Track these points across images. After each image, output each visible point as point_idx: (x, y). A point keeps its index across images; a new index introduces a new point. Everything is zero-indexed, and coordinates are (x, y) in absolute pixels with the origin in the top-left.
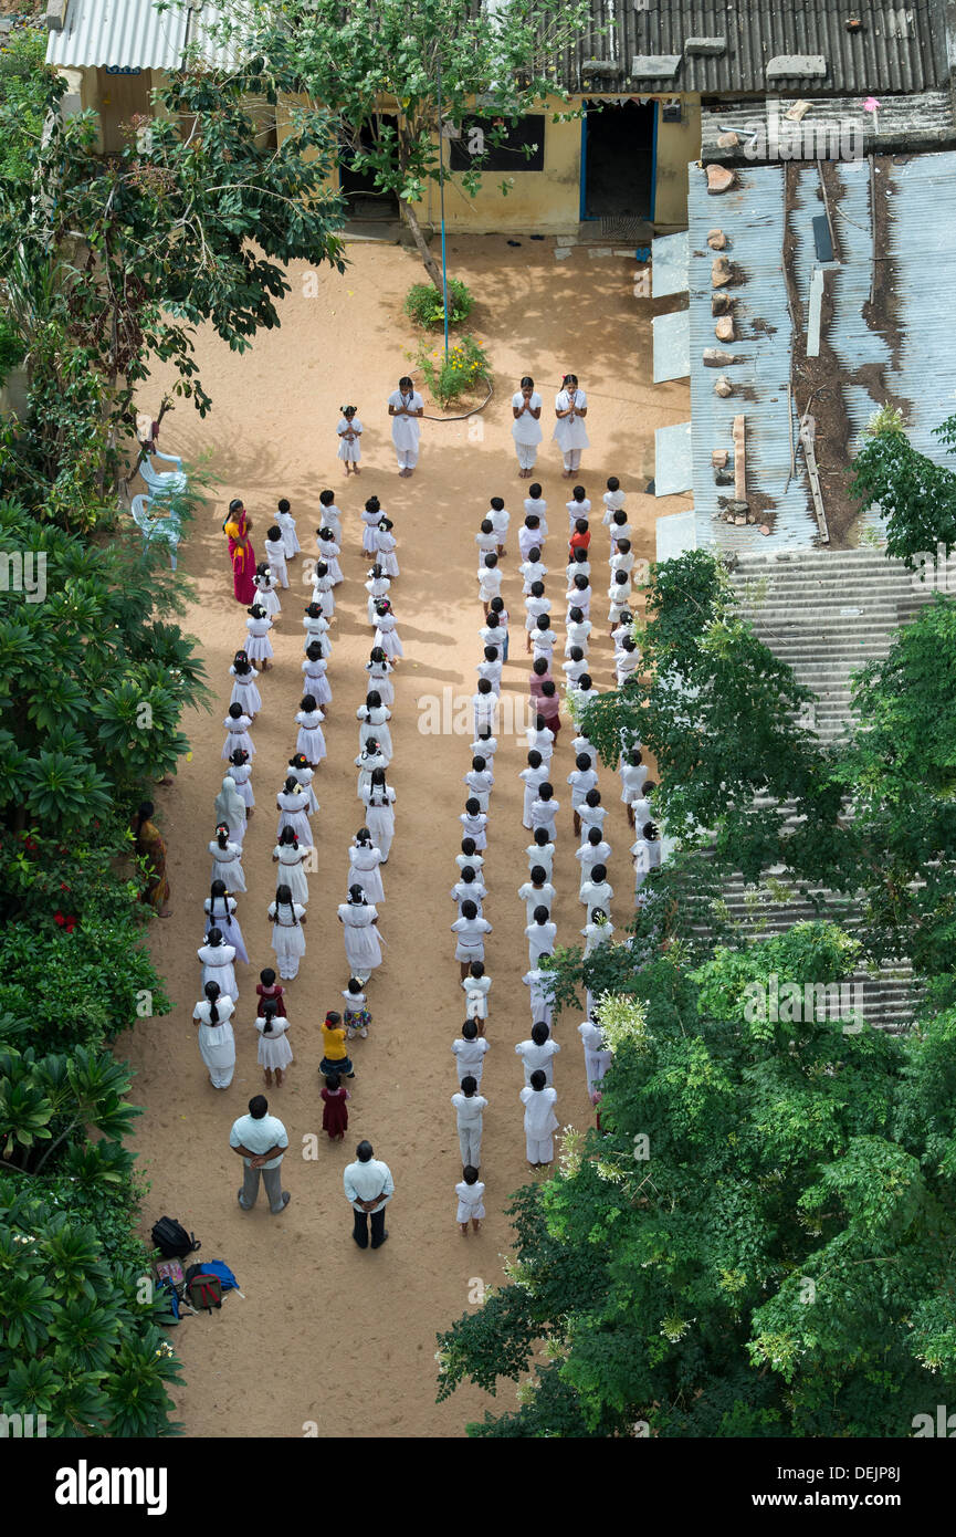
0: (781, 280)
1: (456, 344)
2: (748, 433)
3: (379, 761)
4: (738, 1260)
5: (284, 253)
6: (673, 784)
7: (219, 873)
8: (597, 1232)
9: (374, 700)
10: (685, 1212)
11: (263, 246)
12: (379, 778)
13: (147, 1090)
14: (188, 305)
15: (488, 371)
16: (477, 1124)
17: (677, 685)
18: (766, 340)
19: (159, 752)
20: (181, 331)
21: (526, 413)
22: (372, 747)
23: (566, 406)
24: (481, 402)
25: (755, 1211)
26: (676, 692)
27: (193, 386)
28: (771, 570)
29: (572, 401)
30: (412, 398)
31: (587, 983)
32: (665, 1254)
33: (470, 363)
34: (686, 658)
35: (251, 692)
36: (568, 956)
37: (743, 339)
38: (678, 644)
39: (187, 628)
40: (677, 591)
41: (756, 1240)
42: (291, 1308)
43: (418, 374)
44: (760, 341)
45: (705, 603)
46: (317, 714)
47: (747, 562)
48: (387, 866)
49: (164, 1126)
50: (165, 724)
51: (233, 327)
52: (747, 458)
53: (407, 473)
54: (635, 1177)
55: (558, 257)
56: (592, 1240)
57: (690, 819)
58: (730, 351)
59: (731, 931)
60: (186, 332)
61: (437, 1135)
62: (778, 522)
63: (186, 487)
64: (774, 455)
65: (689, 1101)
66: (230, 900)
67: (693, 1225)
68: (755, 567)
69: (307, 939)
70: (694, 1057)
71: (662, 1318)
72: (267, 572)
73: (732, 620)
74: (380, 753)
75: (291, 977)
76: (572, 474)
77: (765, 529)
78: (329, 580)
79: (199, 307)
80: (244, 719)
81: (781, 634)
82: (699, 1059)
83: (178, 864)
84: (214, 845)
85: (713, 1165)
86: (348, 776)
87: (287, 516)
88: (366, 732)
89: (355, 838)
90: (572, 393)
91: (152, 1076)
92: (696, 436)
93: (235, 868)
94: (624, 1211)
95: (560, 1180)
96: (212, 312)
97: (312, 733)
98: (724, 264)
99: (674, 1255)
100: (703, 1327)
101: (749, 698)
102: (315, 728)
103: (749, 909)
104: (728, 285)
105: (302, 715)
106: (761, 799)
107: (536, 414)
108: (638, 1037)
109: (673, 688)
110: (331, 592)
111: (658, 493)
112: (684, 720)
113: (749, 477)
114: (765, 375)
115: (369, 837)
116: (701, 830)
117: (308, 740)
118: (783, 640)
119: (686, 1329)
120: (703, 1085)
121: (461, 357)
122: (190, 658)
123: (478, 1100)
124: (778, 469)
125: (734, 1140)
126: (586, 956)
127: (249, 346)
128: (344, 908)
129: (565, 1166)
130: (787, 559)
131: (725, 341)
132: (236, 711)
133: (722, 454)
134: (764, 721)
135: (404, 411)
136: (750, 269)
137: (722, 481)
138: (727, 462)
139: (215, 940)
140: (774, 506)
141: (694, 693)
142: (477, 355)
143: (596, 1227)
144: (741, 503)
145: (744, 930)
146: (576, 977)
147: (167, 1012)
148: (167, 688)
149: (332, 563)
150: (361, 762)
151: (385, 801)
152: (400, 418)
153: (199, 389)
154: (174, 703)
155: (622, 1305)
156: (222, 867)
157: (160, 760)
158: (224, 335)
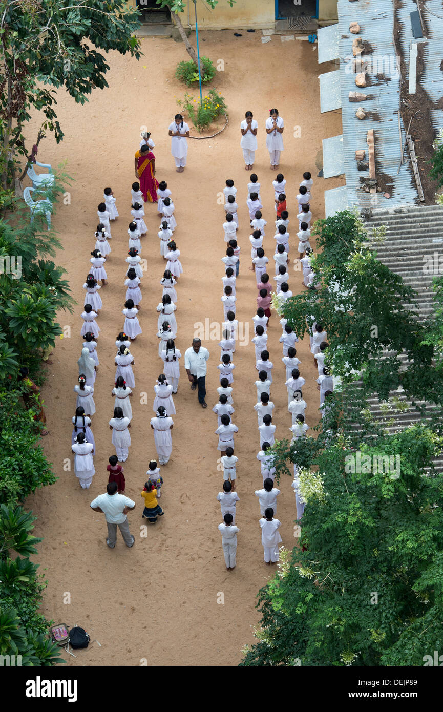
0: (393, 50)
1: (206, 94)
2: (376, 140)
3: (170, 335)
4: (381, 623)
5: (106, 45)
6: (337, 346)
7: (80, 402)
8: (300, 607)
9: (167, 300)
10: (350, 595)
11: (93, 42)
12: (171, 345)
13: (44, 529)
14: (52, 77)
15: (225, 109)
16: (234, 542)
17: (336, 289)
18: (385, 85)
19: (45, 335)
20: (48, 92)
21: (249, 132)
22: (166, 327)
23: (271, 126)
24: (222, 128)
25: (390, 595)
26: (336, 293)
27: (55, 125)
28: (391, 219)
29: (275, 124)
30: (182, 126)
31: (293, 460)
32: (339, 620)
33: (215, 105)
34: (340, 275)
35: (96, 298)
36: (280, 445)
37: (371, 86)
38: (335, 266)
39: (58, 263)
40: (334, 235)
41: (391, 611)
42: (130, 651)
43: (185, 113)
44: (382, 86)
45: (350, 241)
46: (134, 310)
47: (377, 214)
48: (176, 395)
49: (54, 548)
50: (47, 318)
51: (78, 90)
52: (376, 155)
53: (181, 170)
54: (321, 575)
55: (263, 42)
56: (298, 612)
57: (347, 365)
58: (364, 93)
59: (373, 427)
60: (51, 93)
61: (211, 548)
62: (395, 190)
63: (55, 182)
64: (392, 151)
65: (349, 532)
66: (87, 418)
67: (355, 602)
68: (382, 217)
69: (132, 438)
70: (352, 505)
71: (341, 652)
72: (103, 230)
73: (365, 252)
74: (170, 331)
75: (124, 460)
76: (275, 167)
77: (387, 195)
78: (138, 232)
79: (58, 77)
80: (93, 314)
81: (398, 255)
82: (354, 507)
83: (57, 398)
84: (77, 387)
85: (364, 568)
86: (153, 344)
87: (110, 197)
88: (163, 318)
89: (157, 381)
90: (275, 119)
91: (46, 520)
92: (346, 143)
93: (90, 399)
94: (315, 595)
95: (278, 578)
96: (65, 81)
97: (131, 321)
98: (360, 42)
99: (344, 620)
100: (364, 656)
101: (377, 296)
102: (134, 318)
103: (384, 413)
104: (362, 54)
105: (126, 310)
106: (387, 352)
107: (254, 132)
108: (319, 494)
109: (334, 291)
110: (139, 240)
111: (325, 176)
112: (341, 309)
113: (377, 165)
114: (385, 106)
115: (165, 379)
116: (353, 371)
117: (129, 324)
118: (400, 258)
119: (355, 658)
120: (357, 522)
121: (209, 102)
122: (60, 280)
123: (233, 528)
124: (393, 160)
125: (376, 552)
126: (292, 444)
127: (87, 100)
128: (154, 420)
129: (281, 570)
130: (400, 211)
131: (361, 87)
132: (88, 309)
133: (362, 153)
134: (387, 309)
135: (178, 134)
136: (374, 44)
137: (362, 168)
138: (364, 157)
139: (81, 440)
140: (392, 181)
141: (345, 294)
142: (219, 101)
143: (300, 604)
144: (373, 180)
145: (382, 425)
146: (286, 457)
147: (54, 482)
148: (47, 298)
149: (139, 223)
150: (160, 335)
151: (175, 358)
152: (176, 138)
153: (58, 127)
154: (52, 306)
155: (318, 644)
156: (82, 400)
157: (45, 339)
158: (72, 94)
